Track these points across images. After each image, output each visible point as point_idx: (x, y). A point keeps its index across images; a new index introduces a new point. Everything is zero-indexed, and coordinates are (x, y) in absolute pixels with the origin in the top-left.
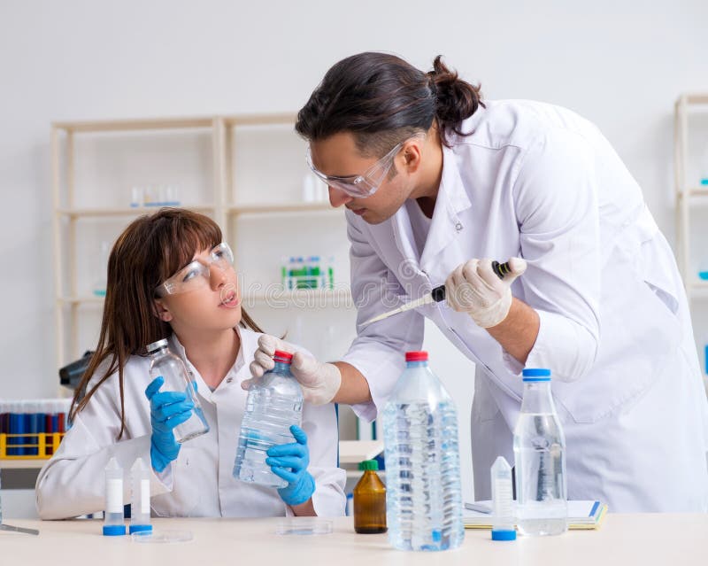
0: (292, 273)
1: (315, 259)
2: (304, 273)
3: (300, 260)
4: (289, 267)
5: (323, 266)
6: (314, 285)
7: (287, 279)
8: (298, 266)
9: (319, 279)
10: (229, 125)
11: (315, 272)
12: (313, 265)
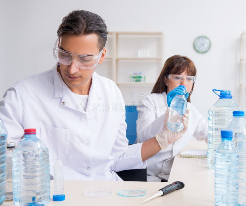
0: (134, 77)
1: (140, 74)
2: (137, 77)
3: (136, 74)
4: (133, 76)
5: (142, 76)
6: (139, 81)
7: (132, 79)
8: (136, 76)
9: (141, 79)
10: (117, 35)
11: (140, 77)
12: (140, 75)
